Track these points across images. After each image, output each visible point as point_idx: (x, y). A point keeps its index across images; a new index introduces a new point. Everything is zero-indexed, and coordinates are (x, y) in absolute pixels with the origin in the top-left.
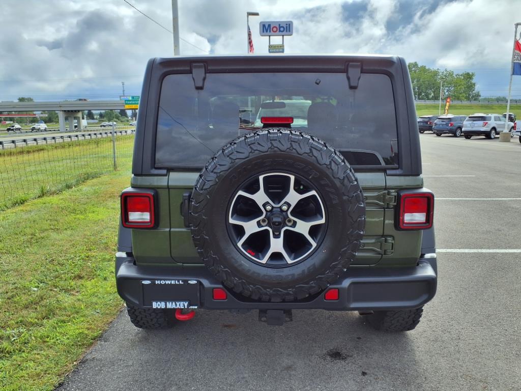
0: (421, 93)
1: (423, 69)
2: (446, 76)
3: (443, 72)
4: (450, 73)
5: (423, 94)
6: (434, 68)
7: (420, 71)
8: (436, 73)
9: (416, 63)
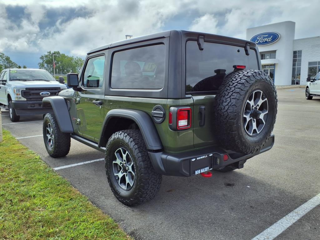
0: (64, 70)
1: (63, 56)
2: (77, 61)
3: (76, 58)
4: (79, 59)
5: (65, 71)
6: (70, 55)
7: (62, 57)
8: (71, 59)
9: (58, 52)
